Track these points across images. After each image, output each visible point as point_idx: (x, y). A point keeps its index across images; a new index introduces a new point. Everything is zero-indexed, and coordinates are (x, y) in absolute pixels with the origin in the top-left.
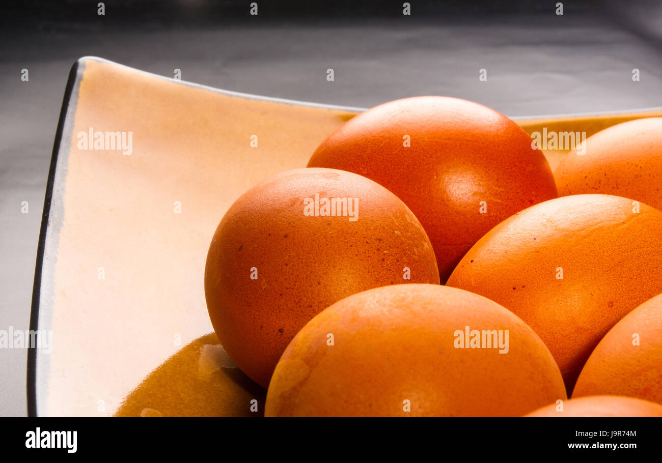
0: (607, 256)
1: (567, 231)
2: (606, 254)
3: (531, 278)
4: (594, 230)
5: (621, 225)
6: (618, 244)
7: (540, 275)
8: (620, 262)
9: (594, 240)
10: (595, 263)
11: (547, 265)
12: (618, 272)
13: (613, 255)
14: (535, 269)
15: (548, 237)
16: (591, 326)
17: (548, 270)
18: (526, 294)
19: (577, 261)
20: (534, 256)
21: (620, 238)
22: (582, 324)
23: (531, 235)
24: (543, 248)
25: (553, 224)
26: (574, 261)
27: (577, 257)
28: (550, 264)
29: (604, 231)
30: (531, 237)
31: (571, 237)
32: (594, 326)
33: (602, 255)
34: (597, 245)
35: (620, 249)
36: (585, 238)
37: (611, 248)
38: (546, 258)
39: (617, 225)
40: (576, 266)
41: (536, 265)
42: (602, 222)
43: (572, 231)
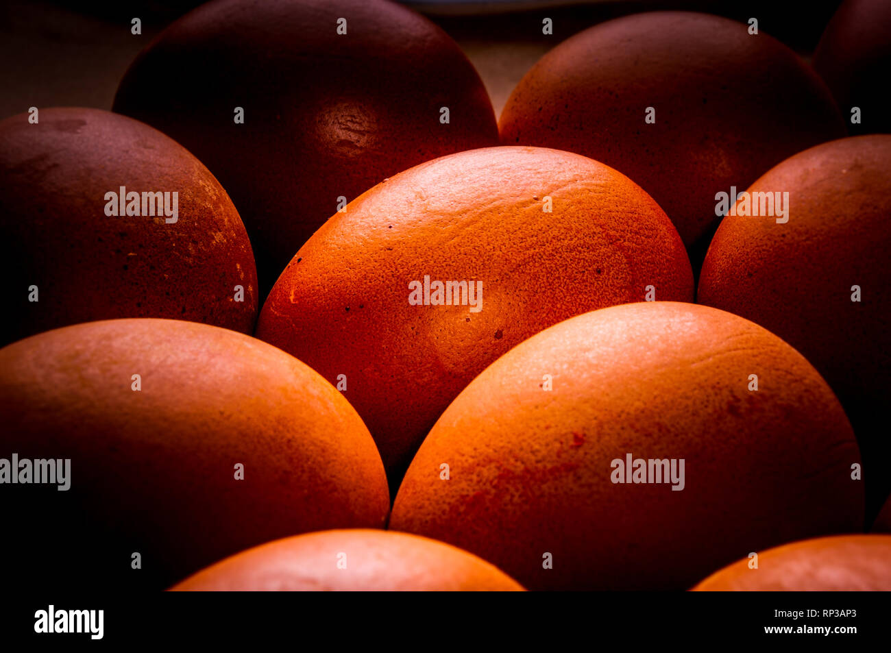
0: (498, 256)
1: (441, 214)
2: (498, 252)
3: (374, 293)
4: (484, 213)
5: (531, 202)
6: (521, 235)
7: (388, 287)
8: (520, 266)
9: (482, 228)
10: (477, 267)
11: (401, 271)
12: (514, 282)
13: (510, 253)
14: (383, 277)
15: (409, 224)
16: (466, 370)
17: (401, 280)
18: (364, 318)
19: (450, 265)
20: (383, 257)
21: (525, 225)
22: (451, 366)
23: (387, 220)
24: (399, 242)
25: (423, 202)
26: (444, 264)
27: (450, 258)
28: (406, 269)
29: (502, 214)
30: (385, 224)
31: (446, 224)
32: (470, 370)
33: (491, 254)
34: (486, 238)
35: (523, 244)
36: (468, 226)
37: (507, 242)
38: (400, 259)
39: (524, 204)
40: (447, 273)
41: (384, 271)
42: (501, 199)
43: (449, 214)
